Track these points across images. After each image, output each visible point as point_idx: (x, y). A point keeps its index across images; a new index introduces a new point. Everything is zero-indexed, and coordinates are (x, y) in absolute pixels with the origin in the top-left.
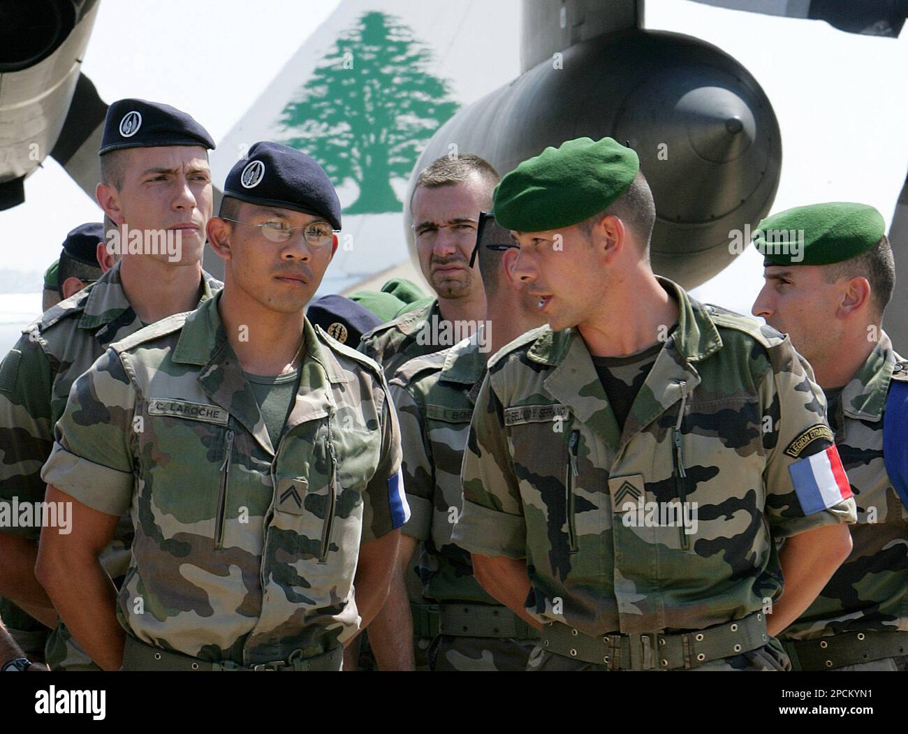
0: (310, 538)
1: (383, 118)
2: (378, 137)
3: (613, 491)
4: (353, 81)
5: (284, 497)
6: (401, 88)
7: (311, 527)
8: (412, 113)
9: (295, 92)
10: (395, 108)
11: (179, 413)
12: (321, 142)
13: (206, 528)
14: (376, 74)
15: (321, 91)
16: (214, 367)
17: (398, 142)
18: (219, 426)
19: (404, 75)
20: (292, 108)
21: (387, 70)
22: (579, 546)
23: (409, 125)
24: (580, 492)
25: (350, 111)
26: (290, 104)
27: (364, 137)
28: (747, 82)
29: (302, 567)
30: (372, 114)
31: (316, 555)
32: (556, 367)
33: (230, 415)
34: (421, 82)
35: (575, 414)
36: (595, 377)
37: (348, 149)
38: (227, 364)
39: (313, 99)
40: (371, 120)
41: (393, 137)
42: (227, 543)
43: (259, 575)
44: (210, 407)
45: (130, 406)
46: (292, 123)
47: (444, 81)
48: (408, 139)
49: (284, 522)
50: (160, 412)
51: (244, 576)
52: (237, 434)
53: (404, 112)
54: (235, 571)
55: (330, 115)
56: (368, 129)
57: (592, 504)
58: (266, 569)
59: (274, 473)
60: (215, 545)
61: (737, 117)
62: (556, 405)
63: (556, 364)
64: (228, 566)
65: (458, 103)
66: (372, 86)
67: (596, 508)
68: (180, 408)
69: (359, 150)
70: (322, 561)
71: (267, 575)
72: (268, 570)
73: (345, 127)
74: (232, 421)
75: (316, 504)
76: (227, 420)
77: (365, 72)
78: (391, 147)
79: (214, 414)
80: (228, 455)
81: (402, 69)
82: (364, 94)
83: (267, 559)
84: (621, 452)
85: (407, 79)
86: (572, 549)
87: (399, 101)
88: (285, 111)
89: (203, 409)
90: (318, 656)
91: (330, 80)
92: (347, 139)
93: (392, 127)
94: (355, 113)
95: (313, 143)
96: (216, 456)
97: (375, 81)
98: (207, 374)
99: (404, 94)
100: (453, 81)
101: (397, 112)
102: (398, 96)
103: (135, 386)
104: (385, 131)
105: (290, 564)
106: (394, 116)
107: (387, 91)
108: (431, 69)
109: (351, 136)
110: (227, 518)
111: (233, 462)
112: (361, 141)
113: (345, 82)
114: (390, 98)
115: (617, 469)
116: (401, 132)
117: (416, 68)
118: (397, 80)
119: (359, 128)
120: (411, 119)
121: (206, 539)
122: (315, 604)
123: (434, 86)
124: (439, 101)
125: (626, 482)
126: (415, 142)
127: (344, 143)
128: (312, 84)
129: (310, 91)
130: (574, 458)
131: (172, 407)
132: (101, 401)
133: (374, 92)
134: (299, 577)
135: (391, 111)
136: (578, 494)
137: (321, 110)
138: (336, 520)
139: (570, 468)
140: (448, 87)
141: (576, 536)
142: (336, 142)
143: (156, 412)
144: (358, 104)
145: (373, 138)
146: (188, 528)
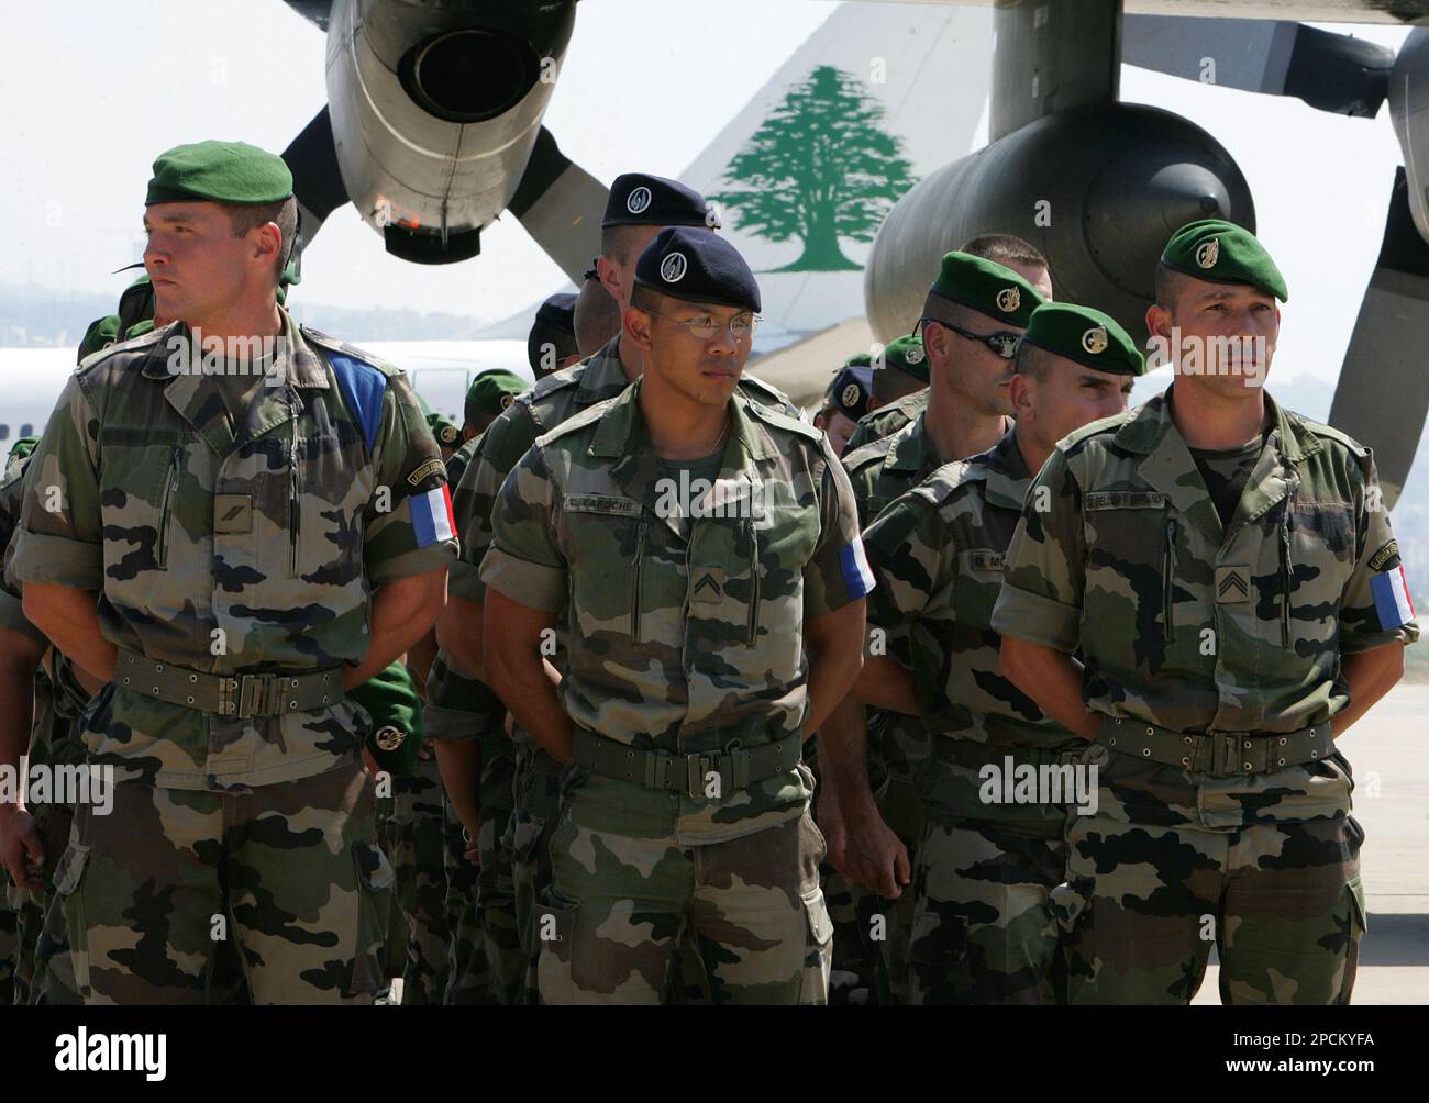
0: (736, 624)
1: (832, 175)
2: (825, 194)
3: (1218, 580)
4: (801, 135)
5: (699, 587)
6: (851, 143)
7: (734, 612)
8: (863, 170)
9: (742, 144)
10: (844, 164)
11: (592, 508)
12: (767, 197)
13: (622, 624)
14: (825, 128)
15: (769, 144)
16: (629, 458)
17: (845, 199)
18: (632, 518)
19: (854, 131)
20: (739, 161)
21: (839, 125)
22: (1175, 636)
23: (858, 182)
24: (1178, 582)
25: (798, 165)
26: (738, 156)
27: (811, 193)
28: (1222, 159)
29: (728, 654)
30: (820, 169)
31: (744, 641)
32: (1147, 456)
33: (643, 507)
34: (871, 138)
35: (1174, 502)
36: (1195, 467)
37: (795, 206)
38: (641, 453)
39: (760, 153)
40: (819, 176)
41: (840, 195)
42: (645, 638)
43: (680, 668)
44: (623, 499)
45: (549, 502)
46: (738, 176)
47: (895, 138)
48: (855, 196)
49: (703, 611)
50: (573, 508)
51: (666, 669)
52: (651, 525)
53: (853, 169)
54: (656, 666)
55: (778, 169)
56: (816, 185)
57: (1190, 595)
58: (687, 661)
59: (689, 562)
60: (632, 640)
61: (1212, 195)
62: (1150, 494)
63: (1148, 451)
64: (648, 661)
65: (908, 161)
66: (821, 142)
67: (1195, 599)
68: (593, 503)
69: (805, 207)
70: (750, 646)
71: (689, 667)
72: (689, 662)
73: (791, 181)
74: (645, 511)
75: (737, 590)
76: (639, 512)
77: (814, 126)
78: (838, 204)
79: (627, 506)
80: (640, 548)
81: (853, 125)
82: (814, 148)
83: (687, 650)
84: (1228, 543)
85: (858, 134)
86: (1166, 639)
87: (847, 158)
88: (733, 164)
89: (616, 503)
90: (763, 745)
91: (779, 133)
92: (793, 194)
93: (841, 184)
94: (802, 168)
95: (760, 197)
96: (628, 550)
97: (825, 137)
98: (621, 466)
99: (856, 149)
100: (904, 138)
101: (846, 168)
102: (848, 152)
103: (553, 482)
104: (832, 188)
105: (714, 653)
106: (842, 173)
107: (835, 146)
108: (883, 126)
109: (797, 191)
110: (643, 612)
111: (646, 554)
112: (808, 197)
113: (793, 136)
114: (838, 153)
115: (1224, 558)
116: (849, 189)
117: (867, 125)
118: (848, 135)
119: (806, 182)
120: (862, 177)
121: (623, 636)
122: (747, 687)
123: (886, 144)
124: (890, 160)
125: (1233, 573)
126: (863, 200)
127: (791, 199)
128: (760, 137)
129: (757, 144)
130: (1172, 547)
131: (585, 502)
132: (523, 498)
133: (822, 146)
134: (727, 665)
135: (839, 168)
136: (1177, 584)
137: (768, 164)
138: (763, 604)
139: (1169, 555)
140: (900, 145)
141: (1172, 628)
142: (782, 197)
143: (570, 508)
144: (806, 159)
145: (819, 194)
146: (604, 626)
